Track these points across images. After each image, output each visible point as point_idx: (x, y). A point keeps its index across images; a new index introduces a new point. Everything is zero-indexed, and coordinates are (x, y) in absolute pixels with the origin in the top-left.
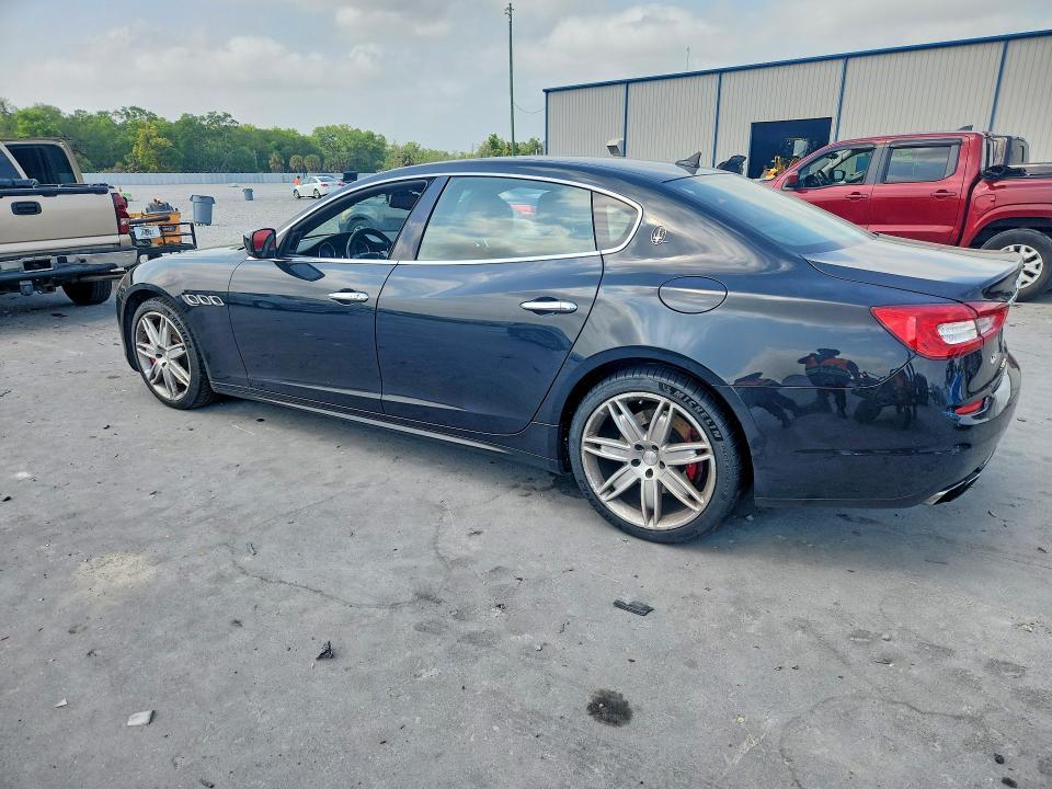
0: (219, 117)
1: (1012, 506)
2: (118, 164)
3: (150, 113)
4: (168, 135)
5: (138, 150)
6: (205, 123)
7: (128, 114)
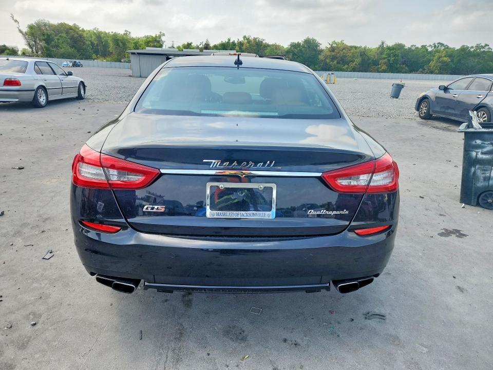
0: (482, 46)
2: (421, 70)
3: (446, 45)
4: (450, 56)
5: (432, 64)
6: (472, 50)
7: (435, 46)
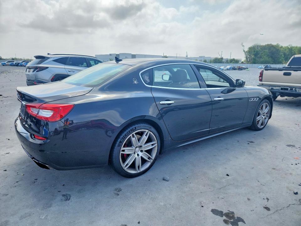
1: (17, 182)
